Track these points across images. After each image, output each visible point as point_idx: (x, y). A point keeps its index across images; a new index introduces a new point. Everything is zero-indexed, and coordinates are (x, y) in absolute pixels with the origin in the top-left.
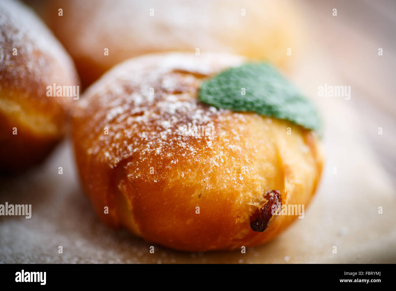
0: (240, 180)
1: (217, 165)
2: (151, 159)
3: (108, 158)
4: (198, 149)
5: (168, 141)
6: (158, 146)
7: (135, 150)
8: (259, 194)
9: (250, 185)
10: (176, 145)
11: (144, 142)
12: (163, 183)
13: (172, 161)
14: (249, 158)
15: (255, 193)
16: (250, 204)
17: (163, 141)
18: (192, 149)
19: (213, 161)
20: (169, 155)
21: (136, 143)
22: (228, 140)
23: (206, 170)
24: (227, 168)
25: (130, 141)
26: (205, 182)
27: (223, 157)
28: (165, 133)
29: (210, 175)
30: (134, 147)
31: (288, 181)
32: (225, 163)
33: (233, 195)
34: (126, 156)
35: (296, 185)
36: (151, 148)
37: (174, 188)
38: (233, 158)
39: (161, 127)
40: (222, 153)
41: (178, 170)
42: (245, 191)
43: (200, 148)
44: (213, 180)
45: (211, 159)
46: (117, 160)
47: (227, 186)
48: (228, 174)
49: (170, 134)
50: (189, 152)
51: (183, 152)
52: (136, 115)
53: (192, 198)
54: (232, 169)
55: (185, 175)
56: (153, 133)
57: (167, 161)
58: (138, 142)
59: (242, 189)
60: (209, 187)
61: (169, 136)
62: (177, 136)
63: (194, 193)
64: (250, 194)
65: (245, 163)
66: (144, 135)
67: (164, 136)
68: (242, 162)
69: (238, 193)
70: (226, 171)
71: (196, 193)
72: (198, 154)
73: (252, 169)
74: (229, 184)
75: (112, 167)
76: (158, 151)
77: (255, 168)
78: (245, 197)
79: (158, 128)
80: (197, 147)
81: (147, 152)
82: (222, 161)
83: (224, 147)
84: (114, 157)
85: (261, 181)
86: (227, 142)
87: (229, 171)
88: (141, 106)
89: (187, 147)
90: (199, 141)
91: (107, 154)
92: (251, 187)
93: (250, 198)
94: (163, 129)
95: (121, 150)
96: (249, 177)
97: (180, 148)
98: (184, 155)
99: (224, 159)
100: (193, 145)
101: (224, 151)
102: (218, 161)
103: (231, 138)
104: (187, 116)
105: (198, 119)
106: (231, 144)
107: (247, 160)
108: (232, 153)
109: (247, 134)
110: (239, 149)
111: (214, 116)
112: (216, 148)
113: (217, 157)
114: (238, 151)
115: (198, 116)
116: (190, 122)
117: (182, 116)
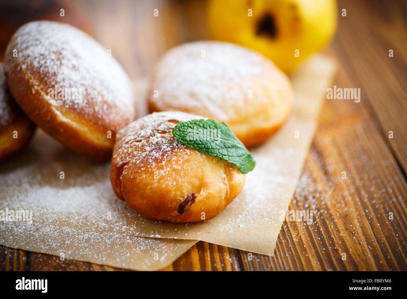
0: (173, 184)
1: (164, 174)
2: (133, 166)
3: (118, 161)
4: (157, 164)
5: (145, 158)
6: (139, 160)
7: (129, 160)
8: (185, 194)
9: (179, 188)
10: (148, 160)
11: (134, 156)
12: (135, 178)
13: (142, 168)
14: (183, 174)
15: (182, 193)
16: (178, 198)
18: (154, 164)
20: (142, 165)
21: (131, 156)
22: (175, 162)
24: (169, 177)
25: (129, 154)
26: (154, 182)
27: (168, 171)
28: (145, 153)
30: (129, 158)
31: (204, 191)
32: (168, 174)
33: (168, 192)
34: (125, 162)
35: (209, 193)
36: (136, 160)
37: (139, 182)
38: (174, 172)
39: (145, 150)
40: (168, 169)
41: (143, 174)
42: (175, 190)
43: (158, 164)
44: (159, 182)
45: (161, 171)
46: (121, 163)
47: (165, 186)
48: (168, 180)
49: (147, 154)
50: (152, 165)
51: (149, 165)
52: (138, 141)
53: (147, 189)
54: (171, 178)
55: (146, 177)
56: (140, 152)
57: (140, 168)
58: (132, 155)
59: (173, 189)
60: (156, 185)
61: (146, 155)
62: (150, 155)
63: (148, 187)
64: (179, 193)
65: (180, 176)
66: (135, 153)
67: (144, 155)
68: (179, 175)
69: (170, 191)
70: (167, 178)
71: (149, 187)
72: (156, 167)
73: (183, 180)
74: (166, 185)
75: (118, 166)
76: (138, 162)
77: (186, 180)
78: (175, 194)
79: (143, 150)
80: (157, 163)
81: (133, 162)
82: (167, 173)
83: (171, 166)
84: (120, 161)
85: (187, 187)
86: (174, 163)
87: (169, 179)
88: (142, 137)
89: (152, 163)
90: (159, 160)
91: (118, 159)
92: (180, 189)
93: (178, 195)
94: (145, 151)
95: (124, 158)
96: (180, 184)
97: (149, 162)
98: (148, 166)
99: (169, 172)
100: (155, 162)
101: (170, 168)
102: (165, 173)
103: (177, 162)
104: (160, 146)
105: (164, 149)
106: (176, 165)
107: (182, 175)
108: (174, 170)
109: (188, 161)
110: (179, 168)
111: (173, 148)
112: (166, 165)
113: (165, 170)
114: (178, 169)
115: (165, 147)
116: (160, 149)
117: (158, 146)
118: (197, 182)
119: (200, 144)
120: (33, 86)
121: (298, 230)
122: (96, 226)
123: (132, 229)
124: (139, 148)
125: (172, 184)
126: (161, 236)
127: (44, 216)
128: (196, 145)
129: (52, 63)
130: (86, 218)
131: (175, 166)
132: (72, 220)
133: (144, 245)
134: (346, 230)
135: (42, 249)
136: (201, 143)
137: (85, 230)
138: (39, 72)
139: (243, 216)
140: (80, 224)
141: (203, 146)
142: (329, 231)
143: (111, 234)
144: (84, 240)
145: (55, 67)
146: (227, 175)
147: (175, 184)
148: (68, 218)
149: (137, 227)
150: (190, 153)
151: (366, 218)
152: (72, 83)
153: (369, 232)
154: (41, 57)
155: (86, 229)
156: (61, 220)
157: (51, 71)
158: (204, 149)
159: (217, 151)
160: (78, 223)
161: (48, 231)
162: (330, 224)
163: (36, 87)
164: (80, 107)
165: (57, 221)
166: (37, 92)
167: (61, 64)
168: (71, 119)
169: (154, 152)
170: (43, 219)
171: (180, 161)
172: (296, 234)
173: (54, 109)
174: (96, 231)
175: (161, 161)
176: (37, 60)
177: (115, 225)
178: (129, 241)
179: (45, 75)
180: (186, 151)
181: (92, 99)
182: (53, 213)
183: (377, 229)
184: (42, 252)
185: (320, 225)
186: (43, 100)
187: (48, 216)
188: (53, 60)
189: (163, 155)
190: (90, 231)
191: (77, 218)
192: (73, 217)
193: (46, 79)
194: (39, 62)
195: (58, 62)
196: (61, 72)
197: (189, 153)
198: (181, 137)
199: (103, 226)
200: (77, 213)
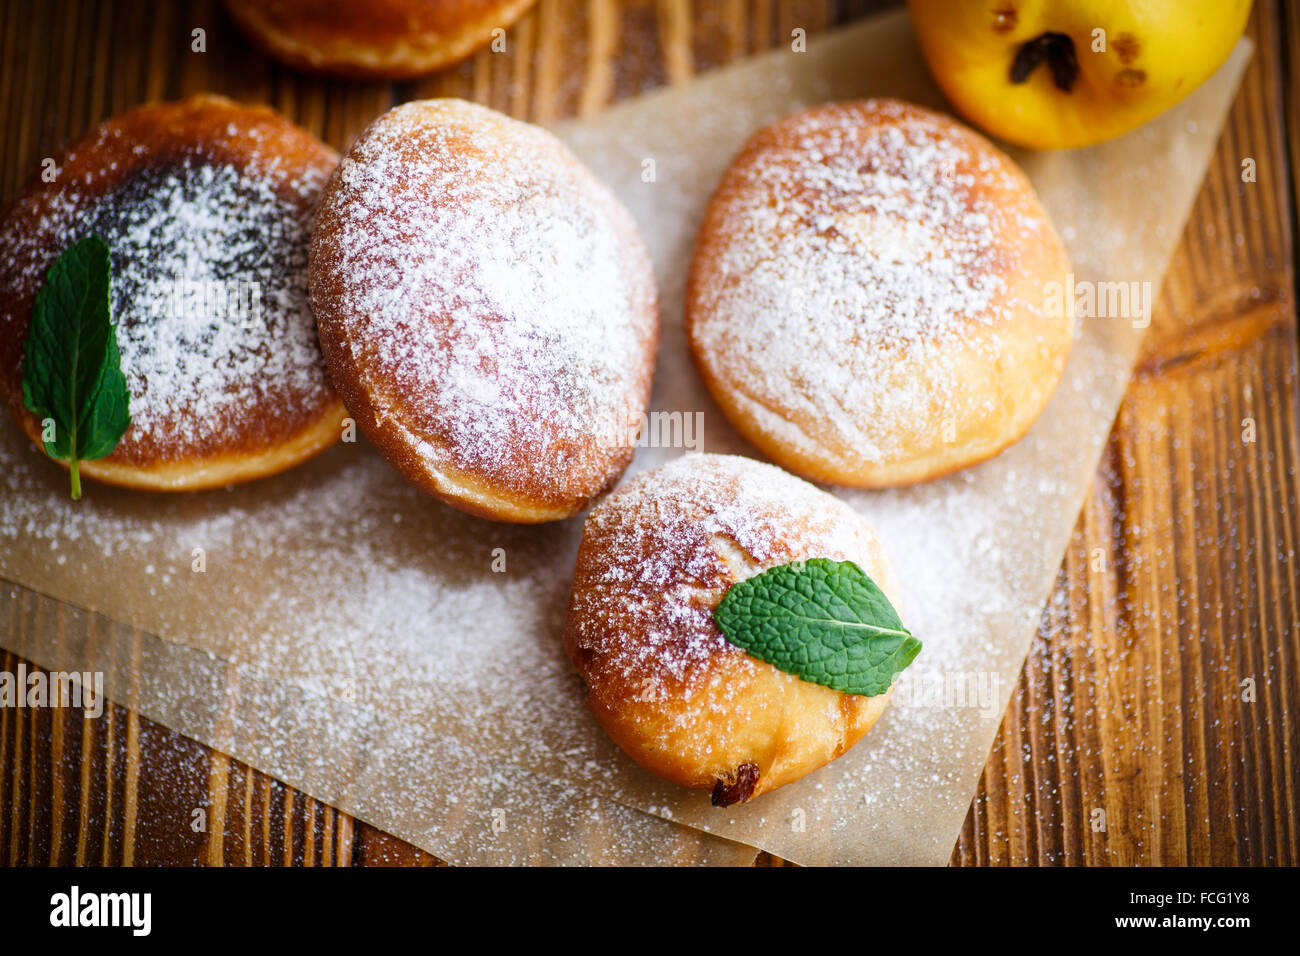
0: (705, 752)
1: (684, 726)
2: (615, 677)
4: (671, 695)
5: (643, 664)
6: (630, 665)
7: (606, 651)
9: (720, 757)
11: (619, 648)
12: (615, 714)
14: (733, 726)
15: (725, 765)
17: (639, 660)
18: (664, 692)
19: (681, 720)
22: (714, 696)
23: (668, 727)
24: (696, 732)
25: (608, 633)
26: (660, 739)
27: (697, 718)
28: (647, 649)
29: (670, 734)
30: (607, 645)
32: (696, 726)
33: (692, 766)
36: (622, 662)
37: (626, 727)
38: (710, 721)
39: (647, 638)
40: (698, 712)
42: (709, 763)
43: (674, 695)
44: (671, 741)
45: (681, 716)
47: (686, 754)
48: (694, 741)
49: (652, 654)
54: (702, 735)
56: (635, 642)
57: (629, 692)
58: (614, 641)
59: (704, 762)
60: (664, 747)
61: (649, 658)
62: (657, 662)
63: (644, 743)
64: (718, 766)
65: (725, 731)
66: (624, 637)
67: (643, 653)
68: (721, 729)
69: (697, 766)
70: (693, 736)
71: (647, 745)
72: (668, 701)
73: (732, 740)
74: (689, 753)
76: (627, 672)
77: (738, 738)
78: (709, 767)
79: (643, 638)
80: (671, 691)
81: (614, 665)
82: (694, 722)
83: (705, 704)
85: (738, 752)
86: (712, 698)
87: (696, 738)
90: (678, 684)
92: (722, 759)
93: (716, 769)
94: (648, 644)
96: (722, 752)
99: (697, 721)
100: (668, 686)
101: (702, 708)
102: (689, 721)
103: (720, 693)
104: (685, 635)
105: (694, 649)
106: (717, 702)
107: (729, 729)
108: (711, 716)
109: (748, 691)
110: (724, 712)
111: (716, 653)
112: (694, 702)
113: (689, 715)
114: (721, 713)
115: (697, 644)
116: (684, 646)
117: (680, 633)
118: (765, 741)
119: (781, 651)
120: (375, 409)
121: (1006, 818)
122: (523, 748)
123: (607, 774)
124: (632, 622)
125: (704, 750)
126: (674, 816)
127: (401, 690)
128: (771, 653)
129: (428, 356)
130: (501, 718)
131: (714, 707)
132: (468, 717)
133: (630, 834)
134: (1123, 833)
135: (391, 817)
136: (783, 647)
137: (497, 757)
138: (394, 379)
139: (882, 751)
140: (486, 733)
141: (788, 655)
142: (1082, 830)
143: (556, 782)
144: (491, 795)
145: (435, 369)
146: (844, 713)
147: (709, 751)
148: (459, 708)
149: (620, 769)
150: (756, 671)
151: (1182, 788)
152: (477, 409)
153: (1178, 846)
154: (400, 335)
155: (497, 753)
156: (442, 714)
157: (424, 378)
158: (791, 664)
159: (819, 668)
160: (481, 730)
161: (409, 745)
162: (1089, 803)
163: (385, 413)
164: (496, 467)
165: (431, 715)
166: (387, 423)
167: (450, 356)
168: (472, 489)
169: (667, 655)
170: (398, 702)
171: (728, 692)
172: (999, 834)
173: (429, 467)
174: (521, 764)
175: (683, 688)
176: (390, 340)
177: (569, 753)
178: (596, 817)
179: (409, 389)
180: (746, 665)
181: (528, 444)
182: (424, 685)
183: (1201, 836)
184: (391, 830)
185: (1064, 805)
186: (402, 442)
187: (412, 694)
188: (430, 347)
189: (687, 669)
190: (508, 761)
191: (479, 712)
192: (471, 706)
193: (410, 398)
194: (394, 353)
195: (443, 353)
196: (450, 381)
197: (752, 672)
198: (734, 629)
199: (538, 752)
200: (480, 691)
